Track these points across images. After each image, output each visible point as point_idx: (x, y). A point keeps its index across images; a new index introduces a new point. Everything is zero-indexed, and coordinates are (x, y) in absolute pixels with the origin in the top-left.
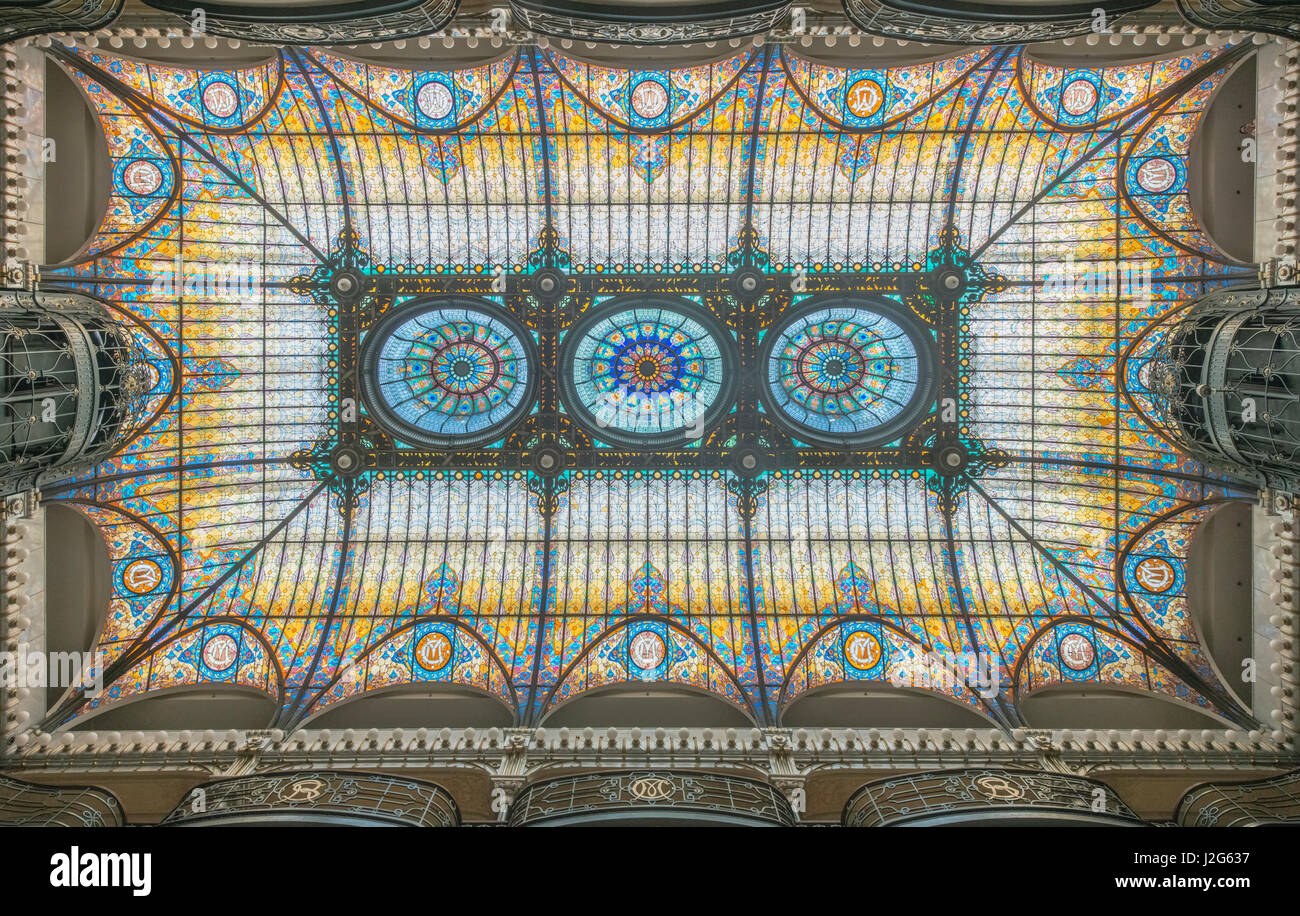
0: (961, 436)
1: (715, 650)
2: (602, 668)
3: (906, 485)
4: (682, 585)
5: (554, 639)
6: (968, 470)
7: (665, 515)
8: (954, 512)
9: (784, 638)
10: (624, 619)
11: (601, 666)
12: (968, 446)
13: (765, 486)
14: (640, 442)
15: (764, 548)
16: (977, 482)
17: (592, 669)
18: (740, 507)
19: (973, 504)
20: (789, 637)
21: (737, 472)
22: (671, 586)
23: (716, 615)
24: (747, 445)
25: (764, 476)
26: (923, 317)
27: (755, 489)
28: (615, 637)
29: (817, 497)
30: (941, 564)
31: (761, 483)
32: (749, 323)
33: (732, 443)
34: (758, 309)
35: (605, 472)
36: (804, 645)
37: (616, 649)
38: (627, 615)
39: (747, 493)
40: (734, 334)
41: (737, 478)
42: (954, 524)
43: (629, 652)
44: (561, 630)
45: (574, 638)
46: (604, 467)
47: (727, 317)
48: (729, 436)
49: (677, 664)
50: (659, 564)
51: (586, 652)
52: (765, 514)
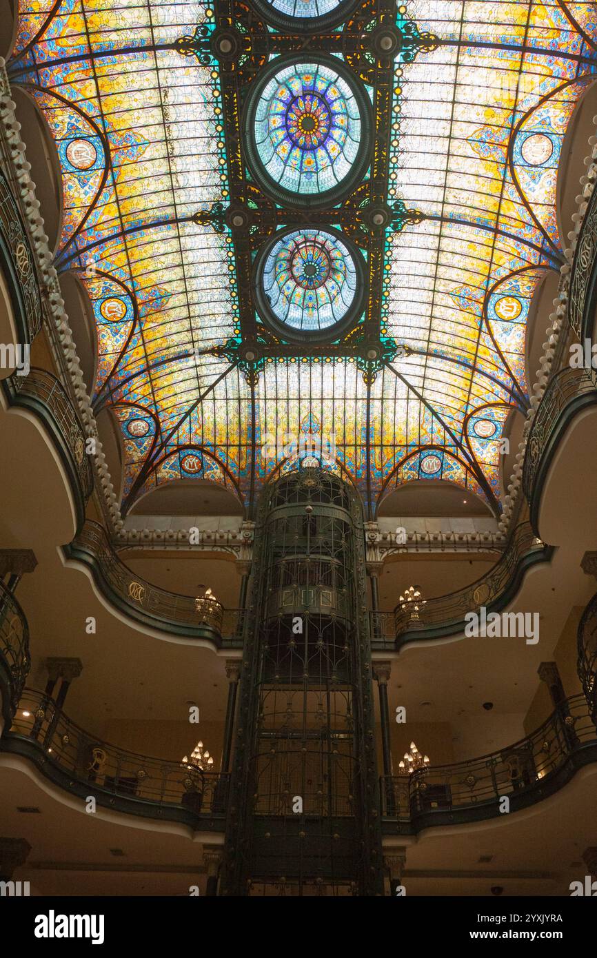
0: (266, 358)
1: (94, 211)
2: (60, 118)
3: (229, 326)
4: (136, 175)
5: (76, 70)
6: (243, 362)
7: (189, 153)
8: (214, 355)
9: (111, 259)
10: (102, 131)
11: (62, 120)
12: (259, 363)
13: (220, 231)
14: (247, 128)
15: (173, 233)
16: (236, 368)
17: (58, 112)
18: (202, 213)
19: (220, 365)
20: (113, 262)
21: (229, 210)
22: (134, 165)
23: (118, 206)
24: (251, 217)
25: (227, 230)
26: (349, 336)
27: (217, 223)
28: (87, 126)
29: (215, 268)
30: (179, 350)
31: (223, 229)
32: (346, 217)
33: (252, 205)
34: (358, 225)
35: (220, 99)
36: (110, 274)
37: (78, 128)
38: (106, 133)
39: (213, 217)
40: (339, 206)
41: (224, 209)
42: (206, 355)
43: (77, 139)
44: (84, 77)
45: (79, 91)
46: (224, 98)
47: (352, 202)
48: (257, 203)
49: (76, 180)
50: (149, 152)
51: (70, 105)
52: (198, 232)
